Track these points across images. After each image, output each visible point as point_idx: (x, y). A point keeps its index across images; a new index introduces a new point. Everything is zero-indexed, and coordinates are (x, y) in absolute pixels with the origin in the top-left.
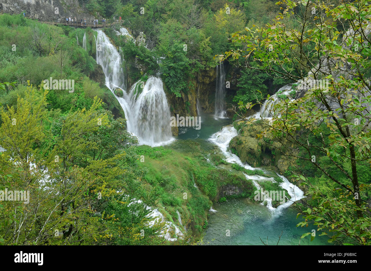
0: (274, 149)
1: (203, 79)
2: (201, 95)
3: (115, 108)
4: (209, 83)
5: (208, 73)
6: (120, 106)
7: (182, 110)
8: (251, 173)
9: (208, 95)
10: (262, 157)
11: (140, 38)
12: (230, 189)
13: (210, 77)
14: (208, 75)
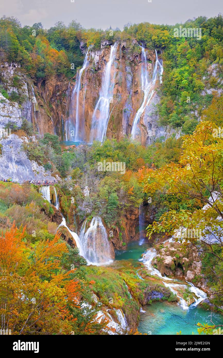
0: (183, 264)
1: (130, 216)
2: (129, 228)
3: (69, 239)
4: (135, 219)
5: (133, 212)
6: (72, 238)
7: (116, 239)
8: (168, 282)
9: (135, 228)
10: (175, 270)
11: (86, 190)
12: (154, 294)
13: (135, 215)
14: (134, 213)
